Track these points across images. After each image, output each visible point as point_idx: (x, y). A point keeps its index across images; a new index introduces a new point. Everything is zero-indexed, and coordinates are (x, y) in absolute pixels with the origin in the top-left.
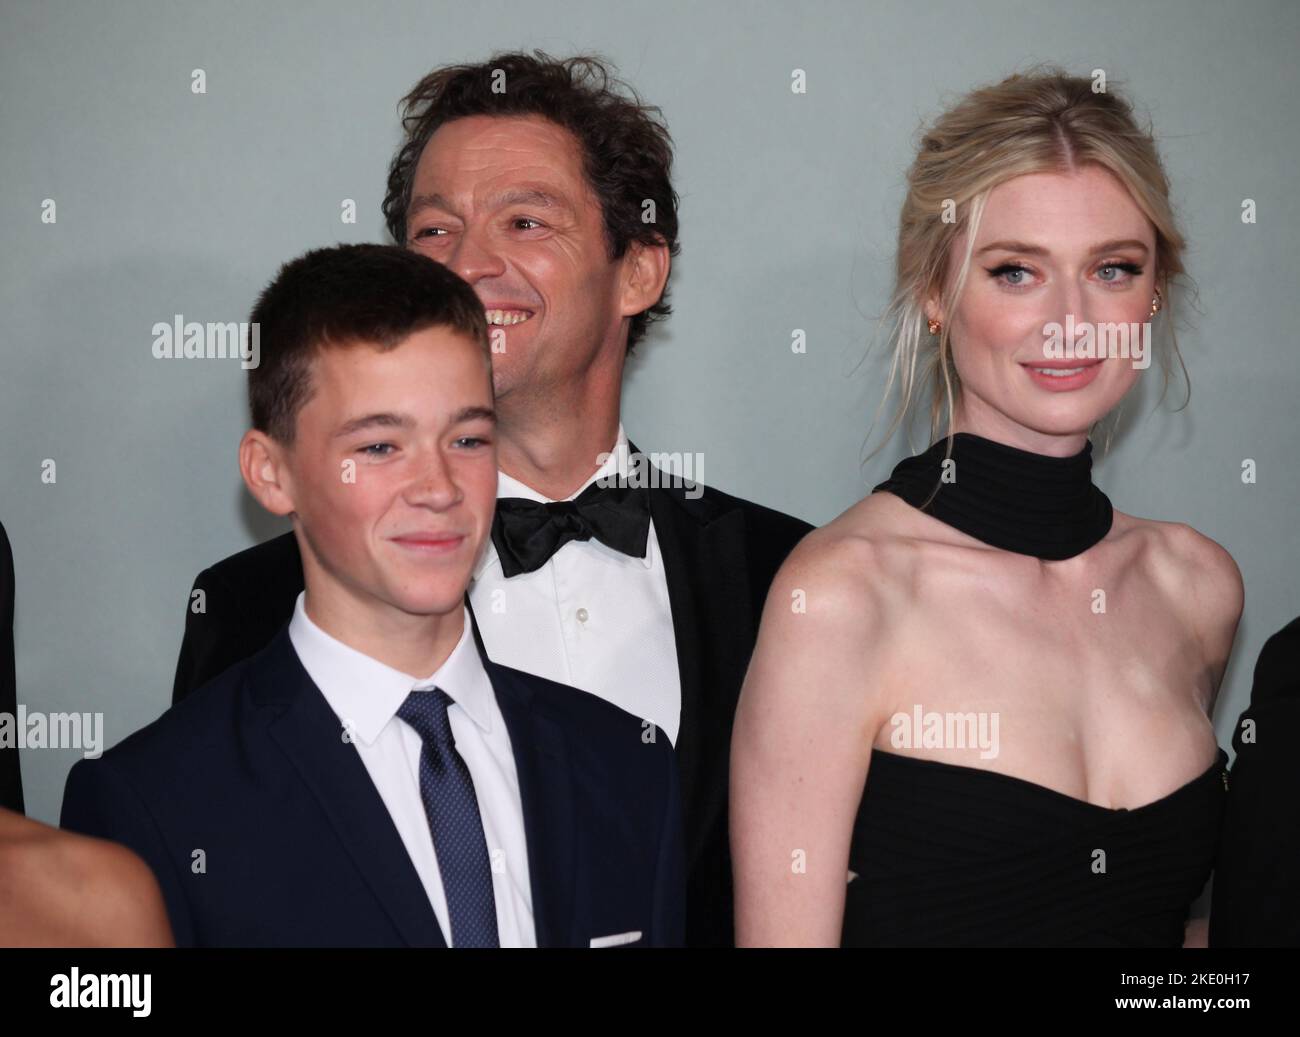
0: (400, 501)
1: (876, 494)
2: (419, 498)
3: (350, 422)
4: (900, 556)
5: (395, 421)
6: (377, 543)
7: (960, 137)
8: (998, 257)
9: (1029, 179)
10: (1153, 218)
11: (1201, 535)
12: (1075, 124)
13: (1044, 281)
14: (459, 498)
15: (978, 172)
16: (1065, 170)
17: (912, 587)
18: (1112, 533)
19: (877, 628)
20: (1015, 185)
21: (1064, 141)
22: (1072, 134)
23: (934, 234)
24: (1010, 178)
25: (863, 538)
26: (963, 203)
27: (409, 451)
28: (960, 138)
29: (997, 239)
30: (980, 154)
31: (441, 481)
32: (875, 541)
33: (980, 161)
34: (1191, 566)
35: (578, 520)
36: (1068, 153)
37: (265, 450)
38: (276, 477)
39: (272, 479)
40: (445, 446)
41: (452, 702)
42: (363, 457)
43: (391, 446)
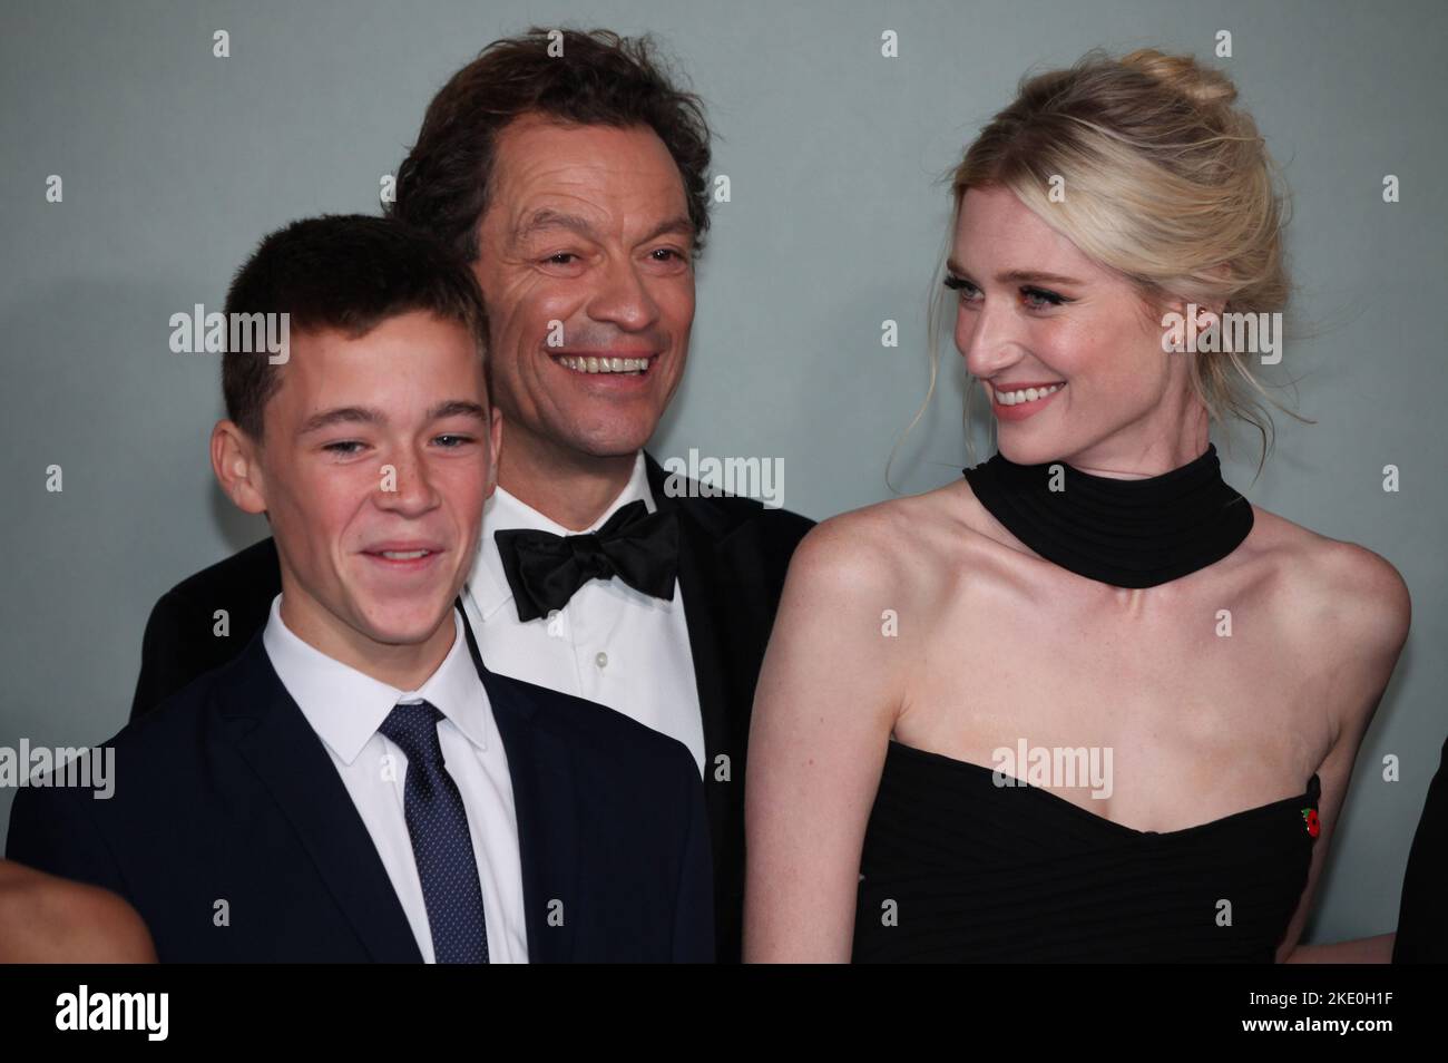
0: (368, 506)
2: (392, 503)
3: (315, 417)
5: (364, 416)
6: (343, 557)
27: (383, 448)
31: (416, 484)
37: (236, 441)
38: (248, 471)
39: (244, 475)
40: (424, 445)
41: (441, 717)
42: (330, 456)
43: (361, 444)
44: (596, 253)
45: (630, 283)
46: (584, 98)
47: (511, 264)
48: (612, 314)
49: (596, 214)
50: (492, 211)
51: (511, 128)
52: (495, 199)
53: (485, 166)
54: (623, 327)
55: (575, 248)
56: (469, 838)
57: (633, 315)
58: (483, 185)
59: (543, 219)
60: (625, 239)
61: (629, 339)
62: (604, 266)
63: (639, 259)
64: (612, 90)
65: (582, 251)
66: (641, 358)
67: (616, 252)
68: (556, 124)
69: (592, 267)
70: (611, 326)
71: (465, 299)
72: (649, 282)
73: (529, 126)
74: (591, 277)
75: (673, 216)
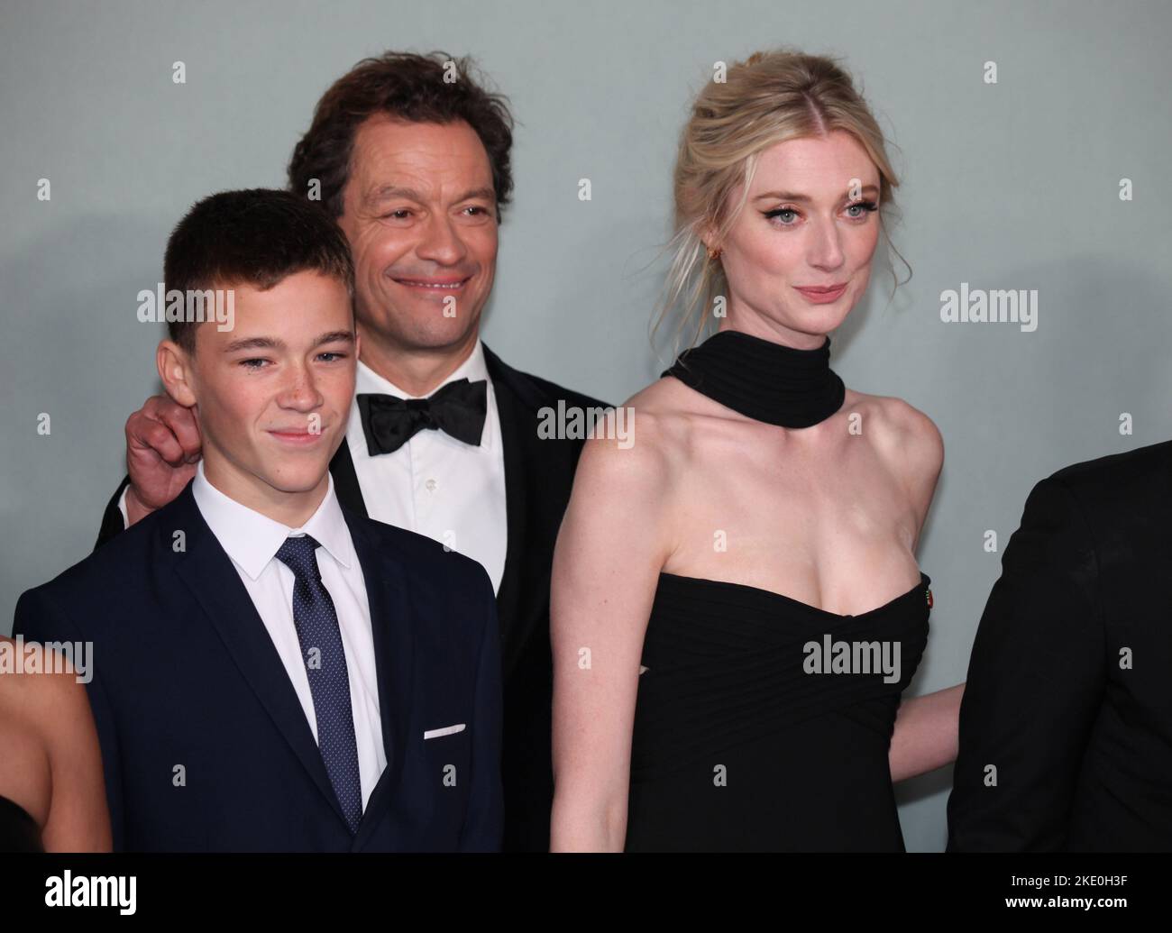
0: (274, 405)
1: (664, 379)
2: (287, 403)
3: (235, 342)
4: (676, 426)
5: (270, 344)
6: (257, 435)
7: (731, 108)
8: (771, 203)
9: (791, 143)
10: (880, 167)
11: (912, 407)
12: (822, 98)
13: (805, 220)
14: (320, 402)
15: (751, 138)
16: (819, 134)
17: (688, 449)
18: (844, 407)
19: (664, 483)
20: (781, 148)
21: (816, 112)
22: (822, 107)
23: (715, 185)
24: (776, 143)
25: (649, 413)
26: (738, 162)
27: (282, 364)
28: (730, 110)
29: (770, 190)
30: (750, 124)
31: (306, 390)
32: (656, 415)
33: (753, 129)
34: (904, 432)
35: (428, 414)
36: (820, 121)
37: (175, 356)
38: (184, 376)
39: (181, 378)
40: (311, 362)
41: (319, 545)
42: (243, 370)
43: (266, 360)
44: (421, 211)
45: (445, 232)
46: (415, 103)
47: (364, 219)
48: (432, 254)
49: (423, 186)
50: (352, 181)
51: (366, 124)
52: (354, 174)
53: (348, 149)
54: (441, 264)
55: (410, 208)
56: (339, 633)
57: (448, 255)
58: (346, 163)
59: (386, 191)
60: (443, 201)
61: (446, 271)
62: (428, 220)
63: (454, 214)
64: (435, 98)
65: (414, 210)
66: (455, 283)
67: (437, 210)
68: (396, 122)
69: (420, 221)
70: (434, 263)
71: (340, 258)
72: (459, 229)
73: (377, 123)
74: (418, 228)
75: (477, 186)
